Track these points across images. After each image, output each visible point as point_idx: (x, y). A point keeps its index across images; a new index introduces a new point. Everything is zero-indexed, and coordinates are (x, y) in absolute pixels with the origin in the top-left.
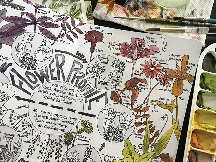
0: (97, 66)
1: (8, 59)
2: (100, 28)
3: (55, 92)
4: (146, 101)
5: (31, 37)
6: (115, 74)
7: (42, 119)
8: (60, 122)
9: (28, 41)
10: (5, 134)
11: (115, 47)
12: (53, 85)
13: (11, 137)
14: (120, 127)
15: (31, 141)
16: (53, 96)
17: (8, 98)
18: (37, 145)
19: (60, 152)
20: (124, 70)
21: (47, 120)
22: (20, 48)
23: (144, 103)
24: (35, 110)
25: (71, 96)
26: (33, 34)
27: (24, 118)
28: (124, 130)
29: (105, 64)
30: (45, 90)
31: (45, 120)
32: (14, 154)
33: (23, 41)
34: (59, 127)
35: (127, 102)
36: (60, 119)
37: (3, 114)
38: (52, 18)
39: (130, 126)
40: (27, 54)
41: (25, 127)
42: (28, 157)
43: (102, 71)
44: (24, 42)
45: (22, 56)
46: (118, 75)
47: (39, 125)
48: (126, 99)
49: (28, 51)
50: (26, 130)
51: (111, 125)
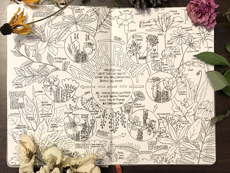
0: (135, 44)
1: (65, 59)
2: (128, 11)
3: (107, 76)
4: (182, 64)
5: (76, 35)
6: (151, 47)
7: (104, 98)
8: (117, 98)
9: (75, 40)
10: (82, 115)
11: (145, 24)
12: (105, 70)
13: (87, 116)
14: (165, 90)
15: (101, 116)
16: (107, 79)
17: (75, 89)
18: (106, 118)
19: (124, 119)
20: (158, 43)
21: (108, 98)
22: (71, 48)
23: (180, 66)
24: (97, 93)
25: (120, 76)
26: (77, 33)
27: (91, 101)
28: (169, 91)
29: (140, 42)
30: (100, 76)
31: (106, 98)
32: (93, 128)
33: (71, 41)
34: (118, 102)
35: (166, 69)
36: (117, 95)
37: (76, 101)
38: (87, 13)
39: (173, 87)
40: (78, 51)
41: (94, 107)
42: (102, 128)
43: (140, 48)
44: (73, 42)
45: (75, 54)
46: (154, 48)
47: (103, 104)
48: (165, 66)
49: (78, 48)
50: (95, 109)
51: (158, 90)
